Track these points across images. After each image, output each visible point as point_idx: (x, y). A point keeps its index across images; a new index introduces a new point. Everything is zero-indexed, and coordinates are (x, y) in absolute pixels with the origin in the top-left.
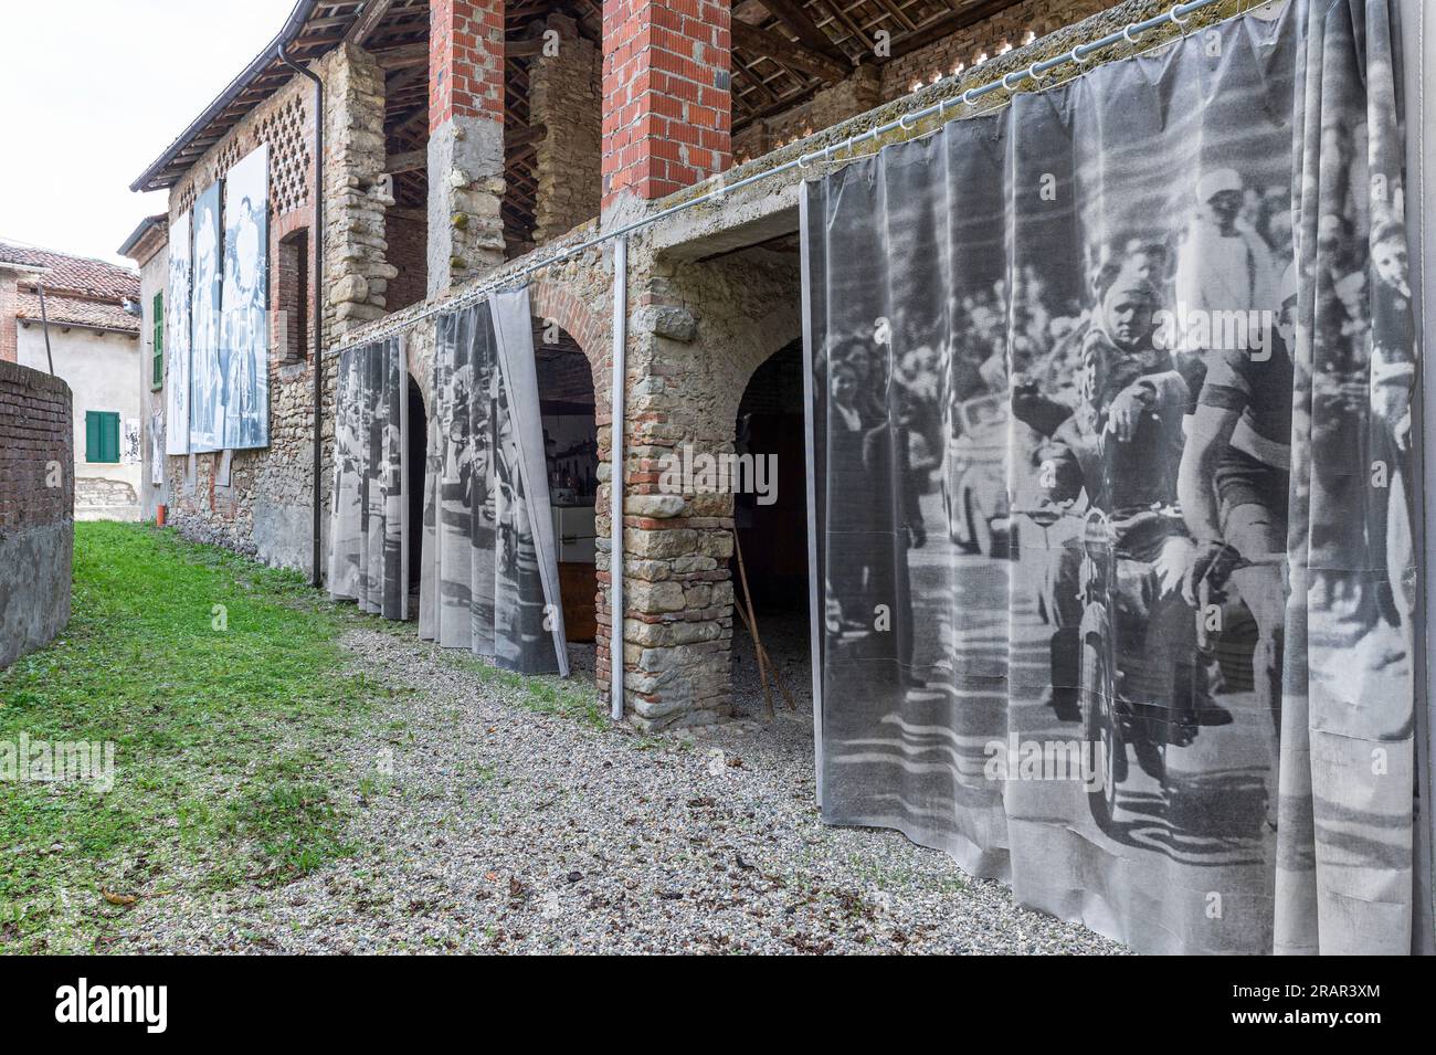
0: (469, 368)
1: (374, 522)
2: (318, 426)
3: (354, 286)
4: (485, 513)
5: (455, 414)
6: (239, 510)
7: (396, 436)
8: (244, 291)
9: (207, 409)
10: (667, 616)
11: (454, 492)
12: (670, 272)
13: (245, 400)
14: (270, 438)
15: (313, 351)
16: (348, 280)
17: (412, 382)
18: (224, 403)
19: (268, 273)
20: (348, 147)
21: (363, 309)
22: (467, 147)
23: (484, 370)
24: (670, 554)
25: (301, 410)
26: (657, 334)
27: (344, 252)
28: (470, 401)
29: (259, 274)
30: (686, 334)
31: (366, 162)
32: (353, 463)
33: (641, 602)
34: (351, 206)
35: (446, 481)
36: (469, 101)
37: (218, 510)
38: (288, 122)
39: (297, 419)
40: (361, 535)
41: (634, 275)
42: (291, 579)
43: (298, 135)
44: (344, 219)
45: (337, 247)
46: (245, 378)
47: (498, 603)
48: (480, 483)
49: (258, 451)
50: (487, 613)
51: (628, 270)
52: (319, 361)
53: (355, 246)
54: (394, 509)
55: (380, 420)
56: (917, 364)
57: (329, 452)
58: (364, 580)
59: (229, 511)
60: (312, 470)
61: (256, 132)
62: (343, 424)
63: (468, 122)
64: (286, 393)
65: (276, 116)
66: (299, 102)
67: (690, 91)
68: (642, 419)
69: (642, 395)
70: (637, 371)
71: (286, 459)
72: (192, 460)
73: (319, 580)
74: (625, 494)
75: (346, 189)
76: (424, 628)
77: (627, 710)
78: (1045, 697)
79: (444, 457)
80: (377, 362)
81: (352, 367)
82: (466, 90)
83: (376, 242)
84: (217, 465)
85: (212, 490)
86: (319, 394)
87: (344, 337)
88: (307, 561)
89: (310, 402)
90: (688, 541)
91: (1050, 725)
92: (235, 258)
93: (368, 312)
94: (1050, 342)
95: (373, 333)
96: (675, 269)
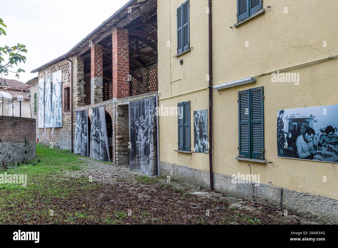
0: (96, 117)
1: (83, 140)
2: (72, 123)
3: (79, 99)
4: (99, 139)
5: (95, 124)
6: (56, 139)
7: (86, 126)
8: (57, 97)
9: (49, 119)
10: (120, 151)
11: (94, 135)
12: (120, 107)
13: (57, 118)
14: (62, 125)
15: (71, 110)
16: (77, 98)
17: (89, 118)
18: (53, 118)
19: (62, 94)
20: (77, 74)
21: (80, 103)
22: (97, 82)
23: (99, 117)
24: (120, 143)
25: (69, 120)
26: (118, 115)
27: (77, 93)
28: (97, 122)
29: (60, 94)
30: (122, 115)
31: (80, 76)
32: (79, 131)
33: (117, 149)
34: (78, 85)
35: (93, 134)
36: (97, 74)
37: (51, 139)
38: (66, 67)
39: (68, 122)
40: (81, 143)
41: (116, 108)
42: (67, 151)
43: (68, 70)
44: (77, 87)
45: (75, 92)
46: (57, 114)
47: (100, 152)
48: (98, 134)
49: (60, 128)
50: (99, 153)
51: (115, 107)
52: (72, 112)
53: (79, 92)
54: (86, 138)
55: (84, 123)
56: (137, 123)
57: (74, 128)
58: (82, 150)
59: (54, 139)
60: (71, 131)
61: (59, 67)
62: (77, 124)
63: (97, 78)
64: (66, 117)
65: (63, 65)
66: (68, 64)
67: (123, 84)
68: (117, 126)
69: (117, 123)
70: (116, 120)
71: (66, 129)
72: (45, 129)
73: (73, 151)
74: (115, 136)
75: (77, 82)
76: (91, 157)
77: (116, 163)
78: (144, 154)
79: (93, 130)
80: (83, 114)
81: (78, 114)
82: (97, 73)
83: (82, 91)
84: (51, 130)
85: (50, 135)
86: (72, 118)
87: (77, 108)
88: (71, 148)
89: (70, 119)
90: (123, 142)
91: (144, 156)
92: (55, 90)
93: (81, 103)
94: (144, 122)
95: (82, 108)
96: (121, 107)
